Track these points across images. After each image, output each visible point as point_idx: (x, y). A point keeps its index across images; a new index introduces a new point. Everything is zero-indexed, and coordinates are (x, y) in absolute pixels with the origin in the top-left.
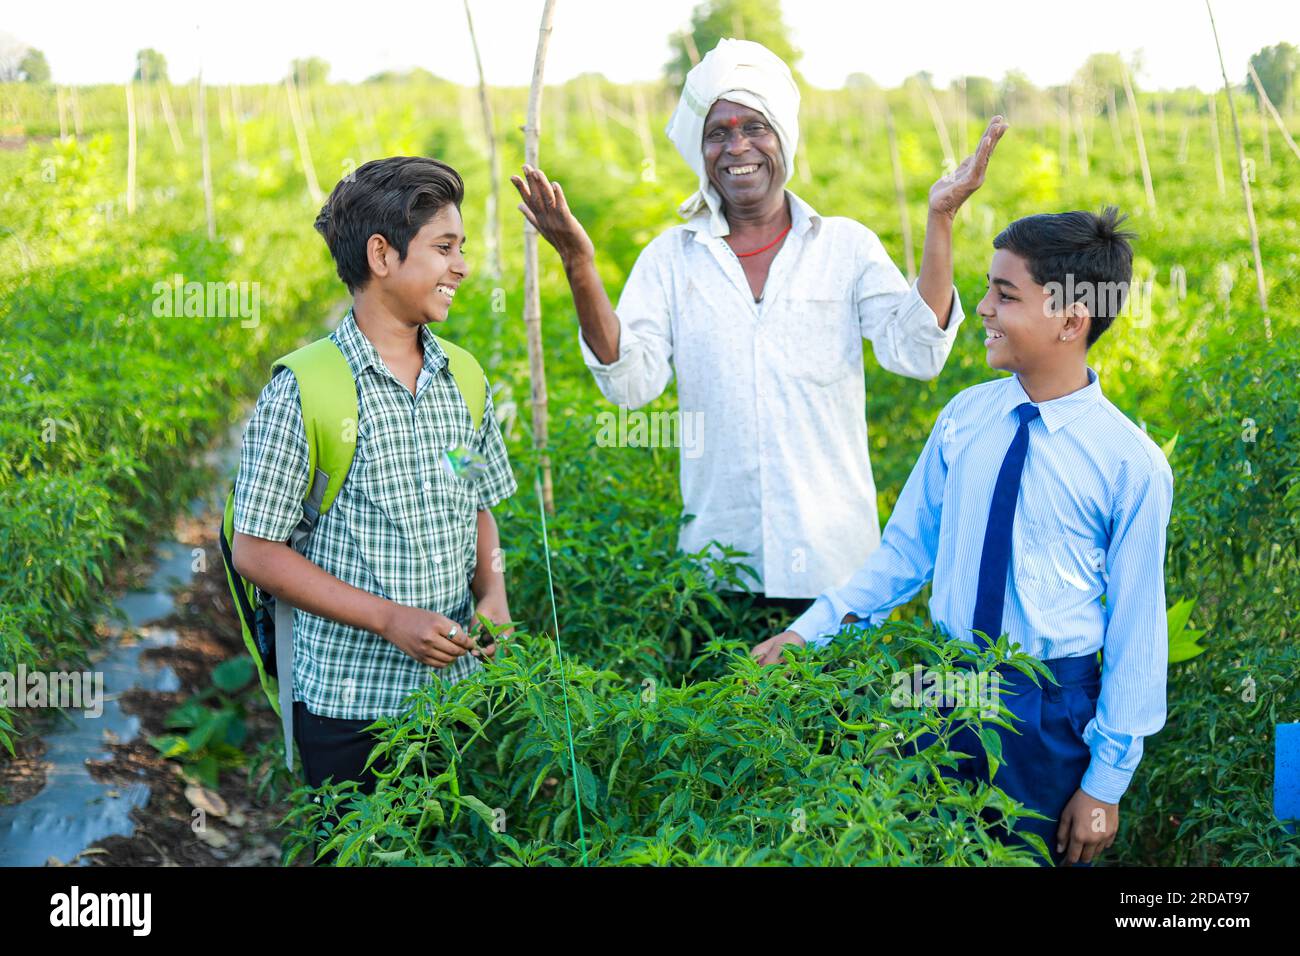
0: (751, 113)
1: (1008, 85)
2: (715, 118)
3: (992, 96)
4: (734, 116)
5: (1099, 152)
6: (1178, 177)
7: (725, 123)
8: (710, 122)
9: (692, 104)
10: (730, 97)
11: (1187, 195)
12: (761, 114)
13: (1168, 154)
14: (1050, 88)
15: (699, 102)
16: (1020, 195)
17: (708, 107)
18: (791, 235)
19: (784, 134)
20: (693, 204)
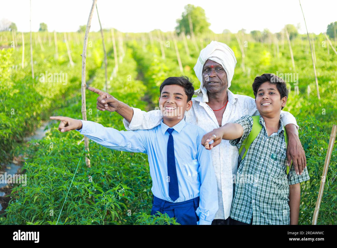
0: (217, 64)
1: (264, 33)
2: (207, 65)
3: (259, 35)
4: (213, 65)
5: (285, 51)
6: (304, 58)
7: (209, 66)
8: (205, 66)
9: (201, 60)
10: (212, 59)
11: (306, 63)
12: (221, 65)
13: (303, 52)
14: (276, 33)
15: (203, 60)
16: (260, 64)
17: (205, 61)
18: (228, 103)
19: (228, 72)
20: (198, 91)
